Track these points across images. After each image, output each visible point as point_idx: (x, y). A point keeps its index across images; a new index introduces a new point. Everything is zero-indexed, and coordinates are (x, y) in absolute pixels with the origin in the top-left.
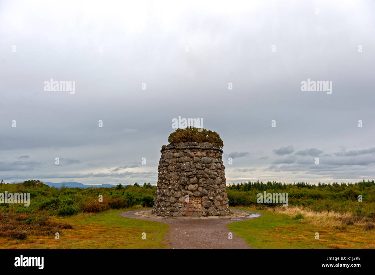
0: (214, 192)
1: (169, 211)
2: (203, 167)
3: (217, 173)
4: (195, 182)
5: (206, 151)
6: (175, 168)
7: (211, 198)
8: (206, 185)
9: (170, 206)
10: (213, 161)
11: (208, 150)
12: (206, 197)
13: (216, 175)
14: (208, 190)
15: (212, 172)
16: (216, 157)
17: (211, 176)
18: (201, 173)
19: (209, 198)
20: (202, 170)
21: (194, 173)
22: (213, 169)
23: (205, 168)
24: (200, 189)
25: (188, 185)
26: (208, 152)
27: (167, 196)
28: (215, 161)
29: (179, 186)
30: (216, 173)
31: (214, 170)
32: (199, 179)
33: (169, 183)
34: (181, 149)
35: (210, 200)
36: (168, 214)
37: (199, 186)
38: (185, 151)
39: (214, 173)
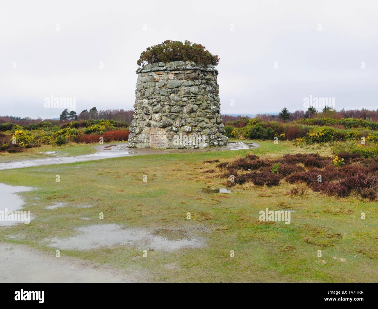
0: (180, 122)
1: (135, 142)
2: (168, 93)
3: (188, 99)
4: (157, 111)
5: (173, 72)
6: (141, 95)
7: (174, 129)
8: (171, 114)
9: (135, 136)
10: (183, 84)
11: (177, 71)
12: (169, 128)
13: (186, 101)
14: (173, 119)
15: (179, 99)
16: (190, 79)
17: (178, 103)
18: (164, 100)
19: (172, 129)
20: (167, 96)
21: (157, 100)
22: (182, 94)
23: (170, 94)
24: (164, 118)
25: (152, 114)
26: (177, 73)
27: (134, 126)
28: (186, 85)
29: (143, 115)
30: (185, 99)
31: (183, 96)
32: (163, 106)
33: (136, 112)
34: (147, 72)
35: (173, 131)
36: (133, 146)
37: (163, 116)
38: (150, 74)
39: (182, 99)
